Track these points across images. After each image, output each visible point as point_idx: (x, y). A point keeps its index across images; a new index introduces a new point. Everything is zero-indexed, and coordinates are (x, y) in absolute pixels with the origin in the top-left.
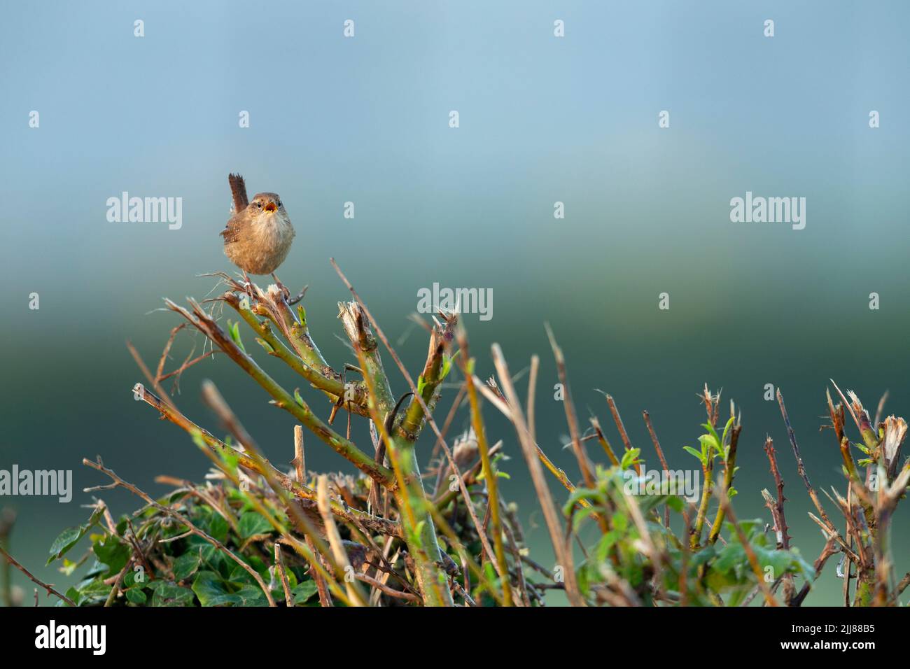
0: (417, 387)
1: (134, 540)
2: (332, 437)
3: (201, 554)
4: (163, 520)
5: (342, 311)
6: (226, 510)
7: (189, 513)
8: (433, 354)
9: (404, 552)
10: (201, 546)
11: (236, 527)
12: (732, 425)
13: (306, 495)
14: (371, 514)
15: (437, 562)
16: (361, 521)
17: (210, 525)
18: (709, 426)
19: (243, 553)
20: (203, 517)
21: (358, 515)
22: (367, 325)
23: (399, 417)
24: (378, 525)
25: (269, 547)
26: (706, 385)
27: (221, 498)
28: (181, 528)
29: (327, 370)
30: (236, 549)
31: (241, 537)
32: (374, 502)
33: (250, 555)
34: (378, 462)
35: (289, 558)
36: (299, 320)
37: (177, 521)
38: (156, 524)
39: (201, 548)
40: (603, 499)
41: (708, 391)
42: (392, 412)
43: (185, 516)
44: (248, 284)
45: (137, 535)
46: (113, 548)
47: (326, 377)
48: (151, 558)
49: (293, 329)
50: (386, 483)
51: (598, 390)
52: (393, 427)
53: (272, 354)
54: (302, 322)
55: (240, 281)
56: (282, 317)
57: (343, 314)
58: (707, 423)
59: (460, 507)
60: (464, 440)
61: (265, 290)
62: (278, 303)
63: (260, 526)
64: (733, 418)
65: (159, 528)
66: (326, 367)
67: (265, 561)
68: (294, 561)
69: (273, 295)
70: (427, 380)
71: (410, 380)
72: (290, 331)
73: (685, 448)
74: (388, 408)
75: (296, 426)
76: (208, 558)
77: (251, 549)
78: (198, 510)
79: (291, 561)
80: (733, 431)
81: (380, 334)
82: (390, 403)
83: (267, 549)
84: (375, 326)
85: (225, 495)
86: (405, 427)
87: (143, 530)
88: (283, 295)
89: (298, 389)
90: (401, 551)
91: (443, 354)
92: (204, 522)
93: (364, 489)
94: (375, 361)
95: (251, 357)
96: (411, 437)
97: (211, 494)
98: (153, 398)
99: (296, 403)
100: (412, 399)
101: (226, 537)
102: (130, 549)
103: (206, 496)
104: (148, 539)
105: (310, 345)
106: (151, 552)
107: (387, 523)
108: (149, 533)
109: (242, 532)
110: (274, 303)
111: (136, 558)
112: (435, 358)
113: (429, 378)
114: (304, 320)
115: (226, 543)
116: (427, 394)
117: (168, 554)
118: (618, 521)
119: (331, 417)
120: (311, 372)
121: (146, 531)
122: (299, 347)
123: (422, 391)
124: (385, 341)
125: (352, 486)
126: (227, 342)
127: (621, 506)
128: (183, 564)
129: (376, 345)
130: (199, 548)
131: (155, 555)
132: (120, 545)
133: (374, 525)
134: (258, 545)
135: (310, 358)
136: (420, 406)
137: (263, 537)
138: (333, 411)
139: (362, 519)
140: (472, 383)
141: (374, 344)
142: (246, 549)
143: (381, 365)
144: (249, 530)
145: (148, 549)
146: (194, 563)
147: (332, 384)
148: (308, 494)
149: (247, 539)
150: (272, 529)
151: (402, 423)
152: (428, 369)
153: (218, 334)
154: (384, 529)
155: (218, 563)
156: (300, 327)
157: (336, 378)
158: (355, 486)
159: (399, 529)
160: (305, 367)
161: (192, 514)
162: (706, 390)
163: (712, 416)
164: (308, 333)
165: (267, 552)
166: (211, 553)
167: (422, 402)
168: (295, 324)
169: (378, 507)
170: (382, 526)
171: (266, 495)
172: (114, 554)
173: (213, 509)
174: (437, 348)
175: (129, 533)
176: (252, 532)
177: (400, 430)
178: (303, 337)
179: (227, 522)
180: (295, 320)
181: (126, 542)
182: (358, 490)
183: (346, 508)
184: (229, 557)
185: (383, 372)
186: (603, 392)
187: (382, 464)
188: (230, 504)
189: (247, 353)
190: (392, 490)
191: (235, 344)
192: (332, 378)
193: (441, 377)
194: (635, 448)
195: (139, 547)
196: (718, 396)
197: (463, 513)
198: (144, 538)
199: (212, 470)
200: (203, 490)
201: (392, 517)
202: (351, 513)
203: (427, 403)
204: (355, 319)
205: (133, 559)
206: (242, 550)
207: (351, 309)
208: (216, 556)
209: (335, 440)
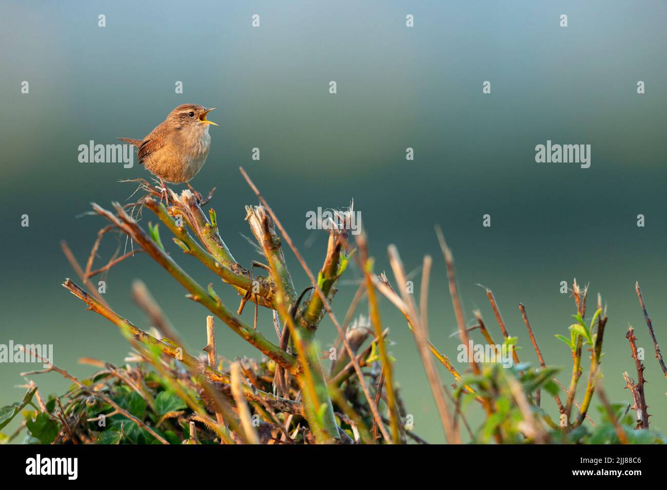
0: (317, 281)
1: (62, 416)
2: (241, 326)
3: (122, 430)
4: (88, 399)
5: (249, 213)
6: (143, 389)
7: (111, 392)
8: (332, 253)
9: (304, 427)
10: (122, 421)
11: (153, 406)
12: (599, 316)
13: (218, 378)
14: (276, 395)
15: (336, 439)
16: (267, 402)
17: (130, 403)
18: (578, 316)
19: (159, 428)
20: (123, 396)
21: (264, 397)
22: (272, 227)
23: (301, 309)
24: (282, 405)
25: (182, 423)
26: (575, 280)
27: (139, 378)
28: (104, 406)
29: (235, 267)
30: (153, 425)
31: (157, 414)
32: (279, 385)
33: (165, 429)
34: (282, 349)
35: (201, 433)
36: (210, 221)
37: (101, 399)
38: (82, 402)
39: (122, 425)
40: (488, 384)
41: (577, 285)
42: (294, 304)
43: (107, 395)
44: (164, 189)
45: (65, 412)
46: (44, 423)
47: (235, 272)
48: (77, 432)
49: (205, 230)
50: (289, 367)
51: (479, 285)
52: (296, 317)
53: (187, 253)
54: (213, 223)
55: (156, 187)
56: (194, 218)
57: (250, 216)
58: (576, 314)
59: (352, 386)
60: (354, 327)
61: (179, 194)
62: (191, 206)
63: (173, 404)
64: (600, 310)
65: (85, 405)
66: (235, 263)
67: (179, 436)
68: (205, 435)
69: (187, 199)
70: (326, 276)
71: (311, 276)
72: (202, 231)
73: (556, 336)
74: (291, 301)
75: (209, 316)
76: (128, 433)
77: (166, 425)
78: (118, 389)
79: (202, 435)
80: (600, 321)
81: (285, 235)
82: (293, 296)
83: (180, 424)
84: (280, 227)
85: (142, 377)
86: (306, 317)
87: (70, 408)
88: (196, 199)
89: (211, 284)
90: (301, 427)
91: (341, 253)
92: (124, 401)
93: (266, 371)
94: (279, 258)
95: (170, 255)
96: (312, 327)
97: (130, 375)
98: (81, 292)
99: (210, 297)
100: (312, 292)
101: (144, 413)
102: (58, 425)
103: (125, 377)
104: (75, 416)
105: (220, 244)
106: (77, 427)
107: (290, 403)
108: (76, 410)
109: (159, 409)
110: (188, 206)
111: (64, 433)
112: (333, 256)
113: (327, 274)
114: (214, 222)
115: (144, 419)
116: (326, 289)
117: (92, 429)
118: (501, 404)
119: (240, 309)
120: (222, 269)
121: (73, 408)
122: (210, 245)
123: (321, 286)
124: (289, 241)
125: (256, 368)
126: (149, 243)
127: (504, 391)
128: (106, 438)
129: (280, 245)
130: (120, 424)
131: (81, 430)
132: (50, 421)
133: (279, 405)
134: (173, 421)
135: (220, 255)
136: (320, 299)
137: (177, 414)
138: (242, 303)
139: (267, 400)
140: (370, 281)
141: (278, 243)
142: (162, 424)
143: (284, 262)
144: (164, 408)
145: (75, 425)
146: (115, 438)
147: (241, 279)
148: (220, 377)
149: (162, 415)
150: (185, 406)
151: (303, 314)
152: (327, 267)
153: (141, 236)
154: (288, 408)
155: (137, 438)
156: (211, 227)
157: (243, 273)
158: (259, 368)
159: (301, 409)
160: (217, 265)
161: (114, 394)
162: (575, 285)
163: (580, 308)
164: (218, 233)
165: (180, 427)
166: (131, 428)
167: (322, 296)
168: (207, 225)
169: (282, 389)
170: (286, 406)
171: (179, 376)
172: (44, 430)
173: (132, 389)
174: (335, 248)
175: (58, 411)
176: (166, 409)
177: (302, 321)
178: (214, 237)
179: (145, 400)
180: (206, 222)
181: (55, 419)
182: (261, 373)
183: (254, 390)
184: (147, 432)
185: (286, 268)
186: (483, 286)
187: (285, 350)
188: (147, 384)
189: (166, 252)
190: (295, 374)
191: (155, 244)
192: (241, 273)
193: (339, 273)
194: (512, 336)
195: (68, 423)
196: (586, 290)
197: (354, 392)
198: (71, 415)
199: (131, 354)
200: (123, 372)
201: (292, 397)
202: (258, 395)
203: (326, 295)
204: (261, 221)
205: (62, 434)
206: (158, 425)
207: (257, 212)
208: (135, 431)
209: (244, 330)
